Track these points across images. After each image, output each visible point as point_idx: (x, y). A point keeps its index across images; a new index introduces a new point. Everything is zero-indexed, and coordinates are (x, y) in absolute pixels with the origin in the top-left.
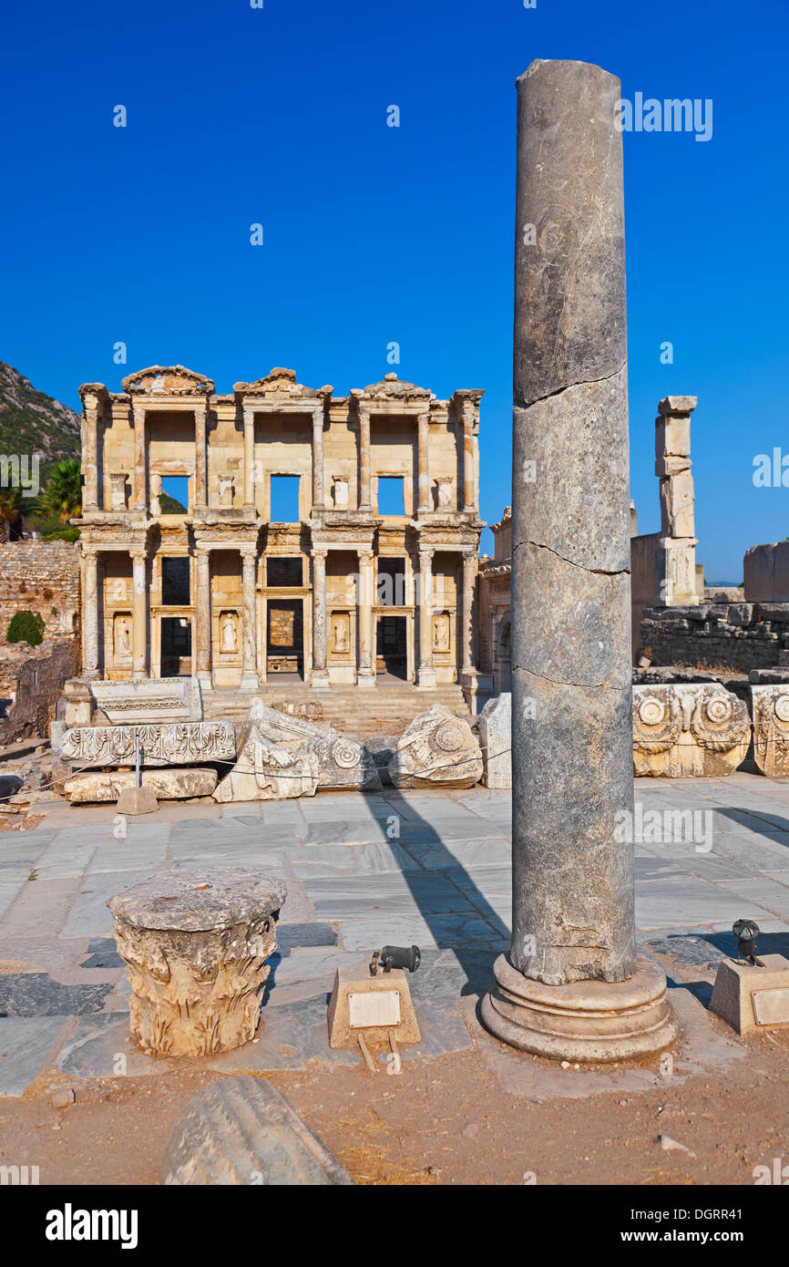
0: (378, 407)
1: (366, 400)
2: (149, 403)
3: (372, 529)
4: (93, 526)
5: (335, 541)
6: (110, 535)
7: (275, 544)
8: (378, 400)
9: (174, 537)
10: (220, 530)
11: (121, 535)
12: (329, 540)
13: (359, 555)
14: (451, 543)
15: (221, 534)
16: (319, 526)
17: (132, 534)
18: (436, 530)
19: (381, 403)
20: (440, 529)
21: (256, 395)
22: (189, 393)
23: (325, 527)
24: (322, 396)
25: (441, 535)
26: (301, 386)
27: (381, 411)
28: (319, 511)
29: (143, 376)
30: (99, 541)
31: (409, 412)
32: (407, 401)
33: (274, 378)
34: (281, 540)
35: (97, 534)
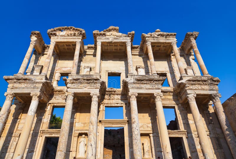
0: (154, 40)
1: (148, 37)
2: (58, 39)
3: (160, 82)
4: (15, 81)
5: (141, 88)
6: (23, 85)
7: (109, 99)
8: (153, 37)
9: (60, 96)
10: (81, 83)
11: (29, 85)
12: (138, 88)
13: (155, 95)
14: (204, 90)
15: (81, 85)
16: (132, 81)
17: (35, 85)
18: (194, 83)
19: (155, 39)
20: (196, 83)
21: (102, 36)
22: (75, 35)
23: (135, 81)
24: (130, 35)
25: (197, 86)
26: (121, 34)
27: (155, 41)
28: (132, 75)
29: (57, 30)
30: (16, 88)
31: (167, 41)
32: (166, 37)
33: (110, 30)
34: (112, 97)
35: (16, 85)
